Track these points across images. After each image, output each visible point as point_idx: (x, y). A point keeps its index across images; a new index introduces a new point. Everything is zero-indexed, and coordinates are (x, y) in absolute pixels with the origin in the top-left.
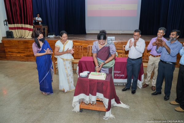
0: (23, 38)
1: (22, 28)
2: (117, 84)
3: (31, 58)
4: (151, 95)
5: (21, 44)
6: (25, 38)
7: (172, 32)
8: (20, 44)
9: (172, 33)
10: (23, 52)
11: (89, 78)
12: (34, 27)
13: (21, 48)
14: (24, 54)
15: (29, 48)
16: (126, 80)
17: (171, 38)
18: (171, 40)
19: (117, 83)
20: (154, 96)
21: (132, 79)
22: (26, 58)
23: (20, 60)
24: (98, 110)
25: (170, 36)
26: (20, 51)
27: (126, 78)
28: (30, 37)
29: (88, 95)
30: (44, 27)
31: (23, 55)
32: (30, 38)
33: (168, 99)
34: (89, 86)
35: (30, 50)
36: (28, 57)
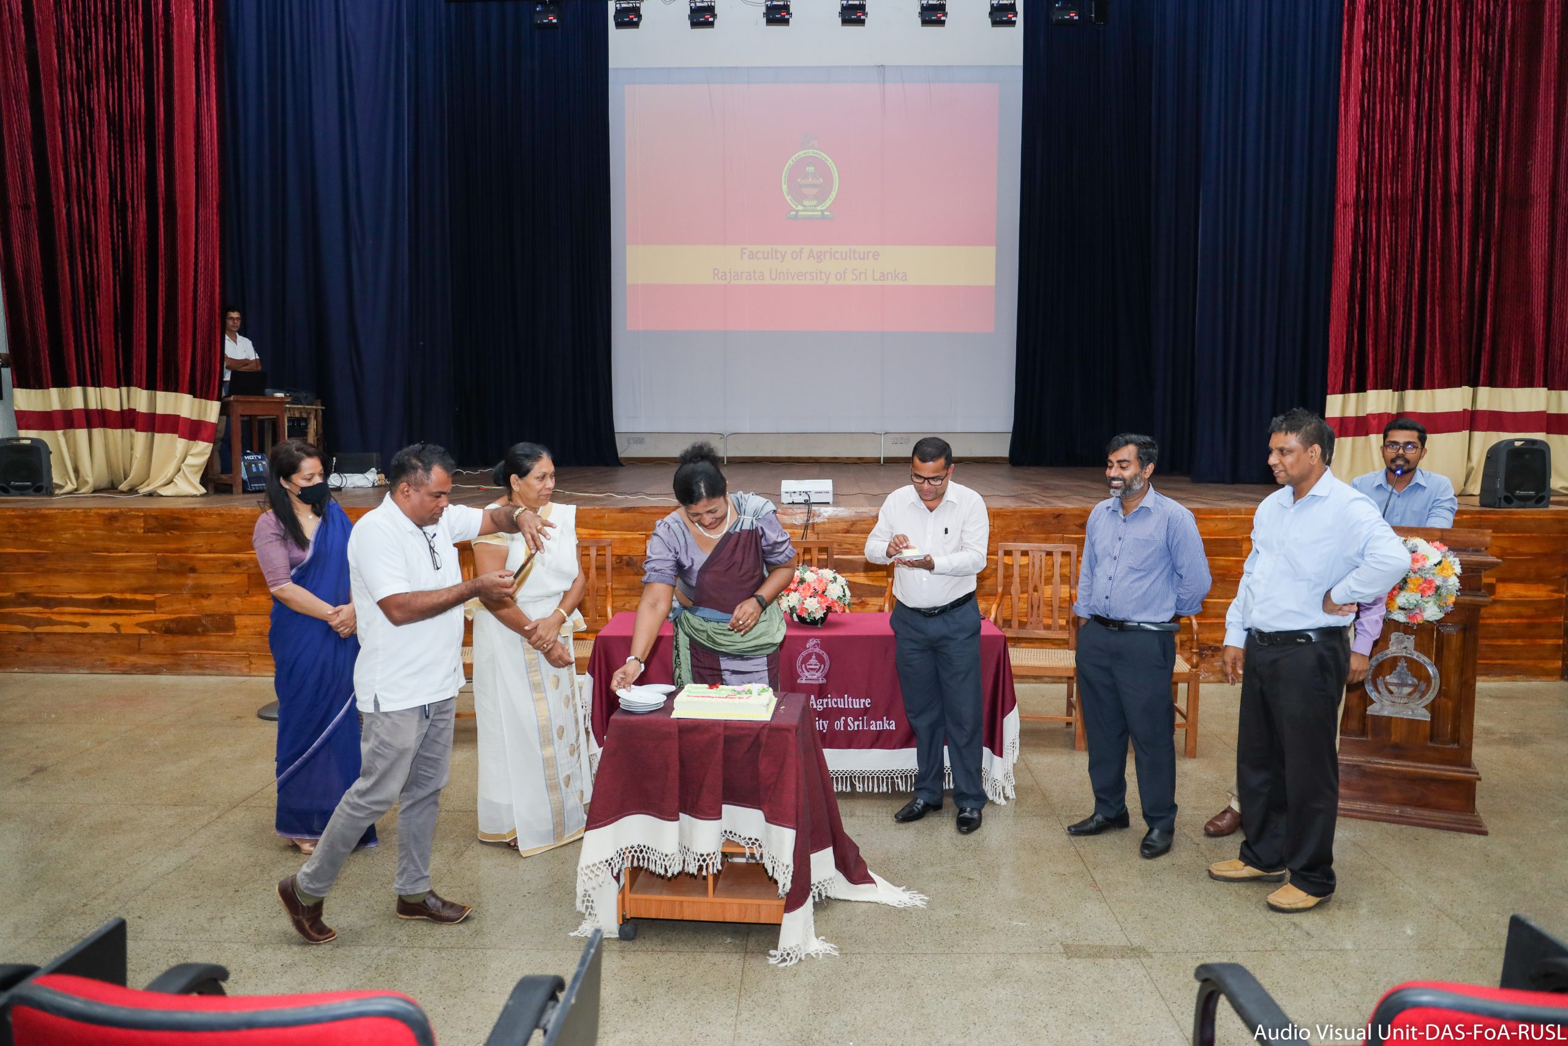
0: (132, 491)
1: (127, 419)
2: (853, 786)
3: (207, 647)
4: (1064, 837)
5: (137, 539)
6: (151, 495)
7: (1116, 449)
8: (119, 539)
9: (1113, 458)
10: (139, 597)
11: (675, 715)
12: (223, 411)
13: (129, 571)
14: (149, 617)
15: (193, 570)
16: (912, 752)
17: (1115, 483)
18: (1119, 492)
19: (850, 778)
20: (1083, 838)
21: (946, 748)
22: (160, 644)
23: (112, 665)
24: (732, 916)
25: (1112, 472)
26: (115, 589)
27: (906, 744)
28: (189, 485)
29: (674, 817)
30: (297, 410)
31: (138, 625)
32: (195, 492)
33: (1166, 850)
34: (675, 765)
35: (197, 587)
36: (183, 640)
